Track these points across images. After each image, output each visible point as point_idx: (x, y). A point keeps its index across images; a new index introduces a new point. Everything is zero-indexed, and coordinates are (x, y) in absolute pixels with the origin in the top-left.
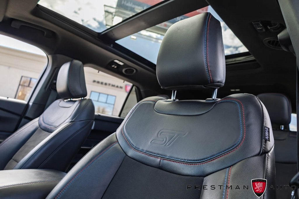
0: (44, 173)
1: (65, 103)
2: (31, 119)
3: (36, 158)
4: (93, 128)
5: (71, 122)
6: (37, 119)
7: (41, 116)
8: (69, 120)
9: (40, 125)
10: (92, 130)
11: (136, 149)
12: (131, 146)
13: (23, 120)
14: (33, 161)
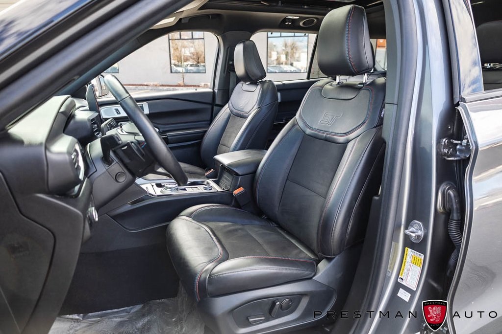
0: (253, 152)
1: (247, 86)
2: (222, 106)
3: (241, 141)
4: (279, 100)
5: (258, 108)
6: (227, 106)
7: (230, 102)
8: (256, 107)
9: (231, 111)
10: (280, 103)
11: (311, 128)
12: (307, 126)
13: (215, 108)
14: (240, 144)
